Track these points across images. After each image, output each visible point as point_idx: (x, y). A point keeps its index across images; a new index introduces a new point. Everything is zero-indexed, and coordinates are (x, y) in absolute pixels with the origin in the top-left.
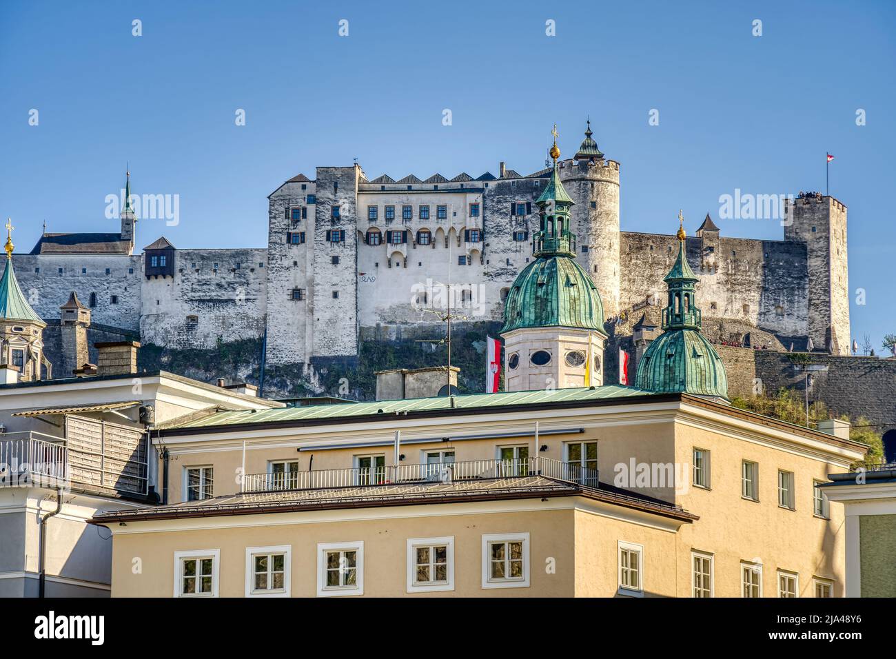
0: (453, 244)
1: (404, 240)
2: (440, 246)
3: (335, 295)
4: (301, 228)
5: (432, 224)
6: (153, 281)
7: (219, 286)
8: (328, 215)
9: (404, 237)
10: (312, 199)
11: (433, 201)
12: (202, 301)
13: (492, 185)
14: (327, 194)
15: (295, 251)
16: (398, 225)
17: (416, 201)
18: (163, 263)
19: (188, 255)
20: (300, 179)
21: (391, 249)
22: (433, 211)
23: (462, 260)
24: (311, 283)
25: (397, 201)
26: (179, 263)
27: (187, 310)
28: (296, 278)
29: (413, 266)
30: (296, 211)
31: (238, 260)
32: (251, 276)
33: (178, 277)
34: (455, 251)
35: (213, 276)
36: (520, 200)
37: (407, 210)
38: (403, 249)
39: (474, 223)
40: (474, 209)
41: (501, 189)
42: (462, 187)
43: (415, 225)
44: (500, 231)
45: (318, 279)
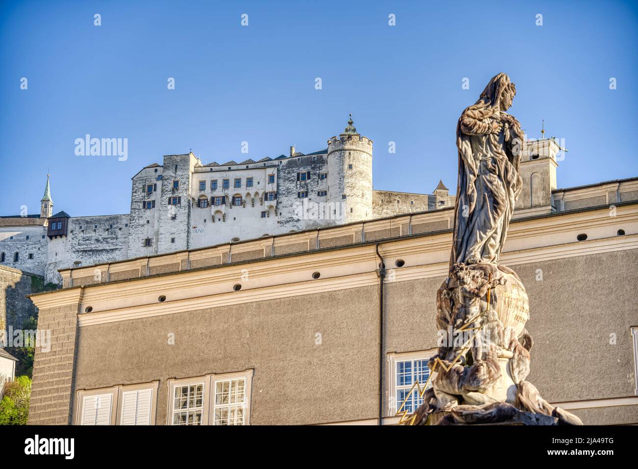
0: (258, 204)
1: (224, 202)
2: (249, 206)
3: (173, 240)
4: (152, 198)
5: (243, 191)
6: (54, 241)
7: (97, 240)
8: (171, 186)
9: (223, 200)
10: (160, 178)
11: (244, 175)
12: (85, 251)
13: (285, 162)
14: (170, 173)
15: (148, 213)
16: (219, 192)
17: (232, 176)
18: (59, 227)
19: (77, 221)
20: (155, 166)
21: (214, 209)
22: (244, 182)
23: (263, 214)
24: (157, 234)
25: (219, 177)
26: (70, 226)
27: (75, 257)
28: (147, 232)
29: (229, 220)
30: (150, 187)
31: (111, 223)
32: (119, 233)
33: (70, 235)
34: (259, 208)
35: (93, 234)
36: (303, 170)
37: (226, 183)
38: (223, 208)
39: (271, 188)
40: (271, 179)
41: (291, 164)
42: (265, 164)
43: (231, 192)
44: (289, 192)
45: (161, 231)
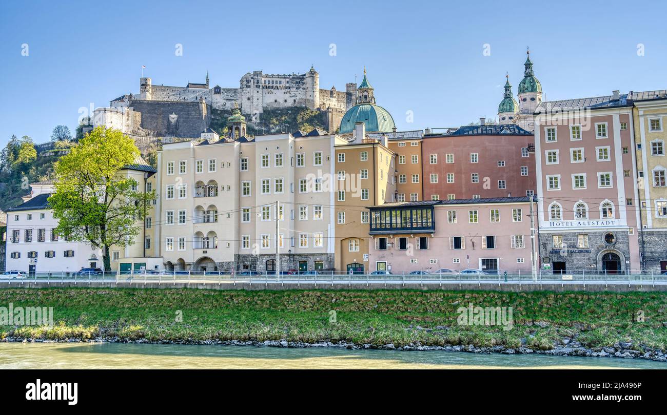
0: (282, 89)
1: (272, 88)
2: (280, 90)
3: (258, 99)
4: (249, 84)
5: (278, 85)
6: (216, 95)
7: (231, 96)
8: (256, 82)
9: (272, 87)
10: (252, 78)
11: (279, 80)
12: (227, 99)
13: (291, 77)
14: (256, 77)
15: (248, 89)
16: (271, 85)
17: (275, 80)
18: (218, 91)
19: (224, 89)
20: (249, 73)
21: (269, 90)
22: (278, 82)
23: (285, 93)
24: (253, 97)
25: (271, 80)
26: (222, 91)
27: (224, 101)
28: (248, 95)
29: (274, 94)
30: (248, 81)
31: (235, 91)
32: (238, 94)
33: (222, 94)
34: (283, 91)
35: (229, 94)
36: (297, 80)
37: (273, 82)
38: (272, 90)
39: (287, 85)
40: (288, 82)
41: (293, 78)
42: (284, 77)
43: (275, 85)
44: (293, 87)
45: (254, 96)
